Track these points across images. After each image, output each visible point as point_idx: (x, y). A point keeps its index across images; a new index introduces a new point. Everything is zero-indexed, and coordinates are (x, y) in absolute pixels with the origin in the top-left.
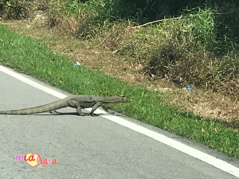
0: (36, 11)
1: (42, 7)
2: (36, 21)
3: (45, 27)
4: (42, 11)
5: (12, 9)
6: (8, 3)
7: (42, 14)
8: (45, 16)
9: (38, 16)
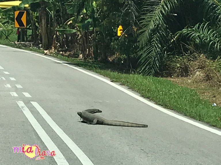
0: (196, 70)
1: (200, 66)
2: (196, 77)
3: (203, 82)
4: (201, 70)
5: (181, 69)
6: (178, 65)
7: (201, 72)
8: (203, 73)
9: (197, 73)
